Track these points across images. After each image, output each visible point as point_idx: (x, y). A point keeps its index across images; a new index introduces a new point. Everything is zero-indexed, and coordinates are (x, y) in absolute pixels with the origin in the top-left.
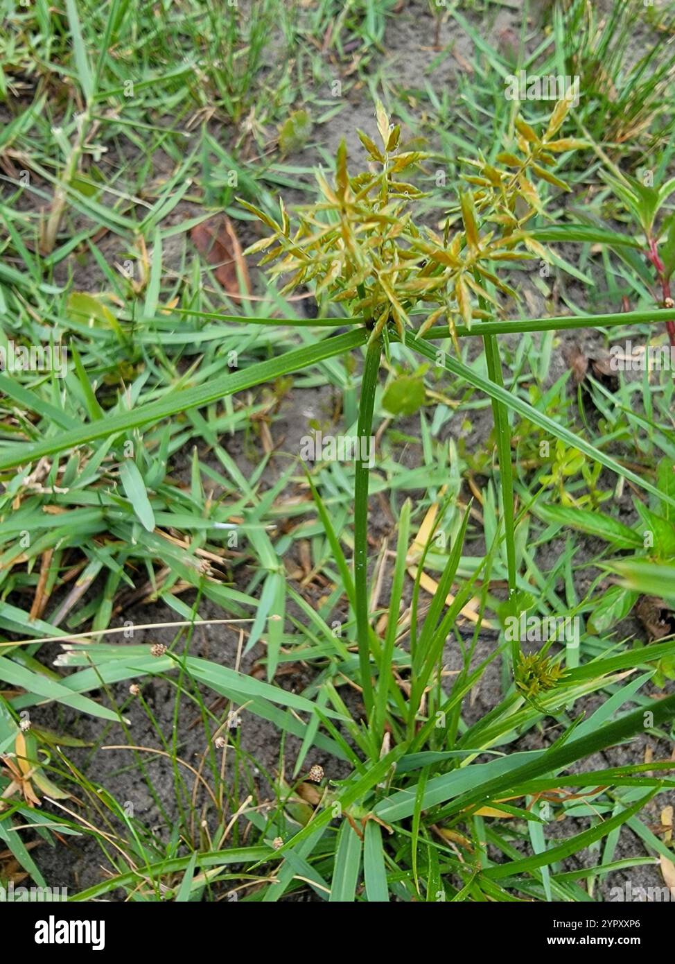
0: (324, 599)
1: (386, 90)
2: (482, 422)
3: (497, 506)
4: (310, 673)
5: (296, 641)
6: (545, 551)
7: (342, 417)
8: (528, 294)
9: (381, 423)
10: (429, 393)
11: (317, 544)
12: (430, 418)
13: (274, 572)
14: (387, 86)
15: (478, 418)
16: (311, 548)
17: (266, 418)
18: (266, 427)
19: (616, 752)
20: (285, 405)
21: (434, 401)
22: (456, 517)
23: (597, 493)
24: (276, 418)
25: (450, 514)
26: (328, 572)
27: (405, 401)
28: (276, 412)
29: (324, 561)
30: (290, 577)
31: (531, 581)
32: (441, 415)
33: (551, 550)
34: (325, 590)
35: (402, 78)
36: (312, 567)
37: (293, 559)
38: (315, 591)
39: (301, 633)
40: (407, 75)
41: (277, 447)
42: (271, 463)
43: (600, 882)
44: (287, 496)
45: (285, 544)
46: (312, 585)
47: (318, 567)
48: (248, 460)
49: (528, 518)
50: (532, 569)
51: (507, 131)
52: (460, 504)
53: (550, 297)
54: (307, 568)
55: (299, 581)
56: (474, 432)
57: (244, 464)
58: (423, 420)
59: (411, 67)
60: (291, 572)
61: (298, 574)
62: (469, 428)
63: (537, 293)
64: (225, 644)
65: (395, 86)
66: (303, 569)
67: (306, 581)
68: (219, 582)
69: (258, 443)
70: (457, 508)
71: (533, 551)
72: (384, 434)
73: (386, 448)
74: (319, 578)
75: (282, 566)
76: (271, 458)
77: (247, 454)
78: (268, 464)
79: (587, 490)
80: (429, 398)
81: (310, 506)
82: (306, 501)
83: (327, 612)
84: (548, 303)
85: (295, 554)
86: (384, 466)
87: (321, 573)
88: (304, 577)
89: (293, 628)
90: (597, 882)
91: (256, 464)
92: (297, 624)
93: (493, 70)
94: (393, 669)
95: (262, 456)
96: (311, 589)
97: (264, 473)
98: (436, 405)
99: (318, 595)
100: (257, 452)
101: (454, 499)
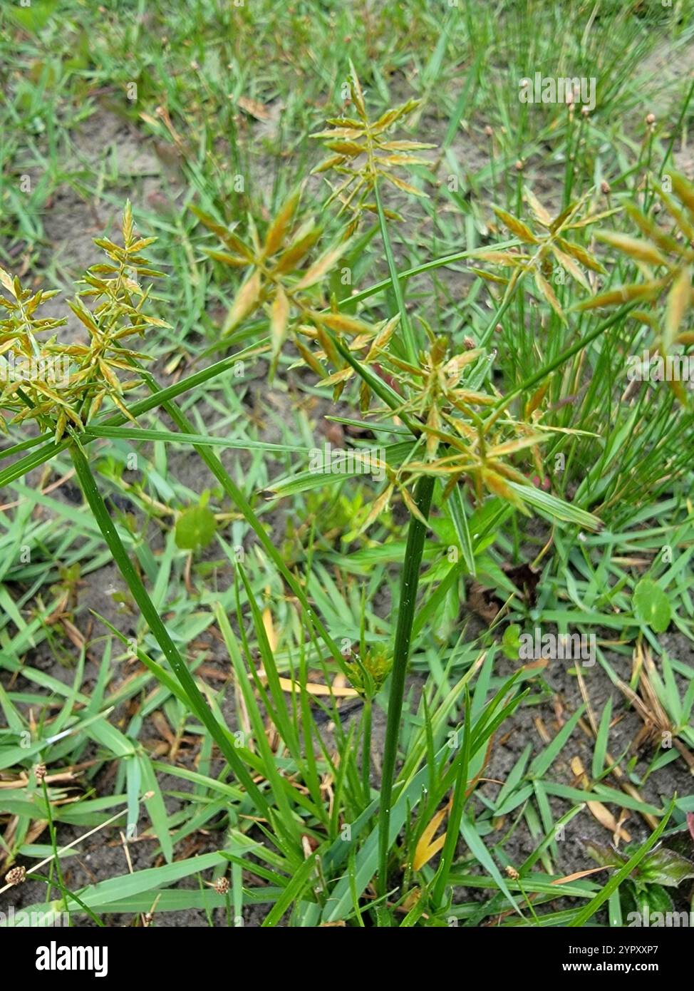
0: (199, 757)
1: (66, 277)
2: (279, 519)
3: (322, 584)
4: (216, 838)
5: (188, 815)
6: (379, 602)
7: (145, 577)
8: (271, 396)
9: (185, 565)
10: (218, 517)
11: (168, 709)
12: (228, 539)
13: (132, 756)
14: (66, 273)
15: (274, 518)
16: (165, 716)
17: (66, 614)
18: (69, 624)
19: (514, 738)
20: (80, 594)
21: (226, 524)
22: (289, 612)
23: (397, 529)
24: (78, 610)
25: (282, 612)
26: (190, 729)
27: (197, 532)
28: (75, 605)
29: (182, 721)
30: (153, 755)
31: (378, 632)
32: (238, 531)
33: (384, 597)
34: (196, 748)
35: (79, 261)
36: (174, 733)
37: (151, 735)
38: (186, 755)
39: (189, 803)
40: (83, 256)
41: (89, 637)
42: (91, 657)
43: (555, 860)
44: (120, 680)
45: (136, 726)
46: (182, 751)
47: (179, 731)
48: (64, 667)
49: (353, 582)
50: (374, 621)
51: (190, 271)
52: (289, 599)
53: (290, 390)
54: (169, 737)
55: (166, 755)
56: (275, 531)
57: (62, 673)
58: (223, 543)
59: (84, 250)
60: (154, 749)
61: (162, 748)
62: (268, 529)
63: (277, 391)
64: (114, 864)
65: (74, 270)
66: (167, 741)
67: (174, 750)
68: (77, 799)
69: (69, 644)
70: (287, 602)
71: (369, 606)
72: (192, 572)
73: (199, 584)
74: (185, 740)
75: (140, 747)
76: (87, 651)
77: (61, 661)
78: (87, 660)
79: (389, 532)
80: (220, 522)
81: (147, 676)
82: (141, 673)
83: (207, 766)
84: (290, 396)
85: (152, 732)
86: (203, 602)
87: (186, 734)
88: (170, 747)
89: (179, 805)
90: (553, 862)
91: (74, 665)
92: (181, 796)
93: (158, 229)
94: (292, 781)
95: (78, 656)
96: (182, 755)
97: (86, 671)
98: (230, 525)
99: (191, 757)
100: (71, 654)
101: (280, 597)
